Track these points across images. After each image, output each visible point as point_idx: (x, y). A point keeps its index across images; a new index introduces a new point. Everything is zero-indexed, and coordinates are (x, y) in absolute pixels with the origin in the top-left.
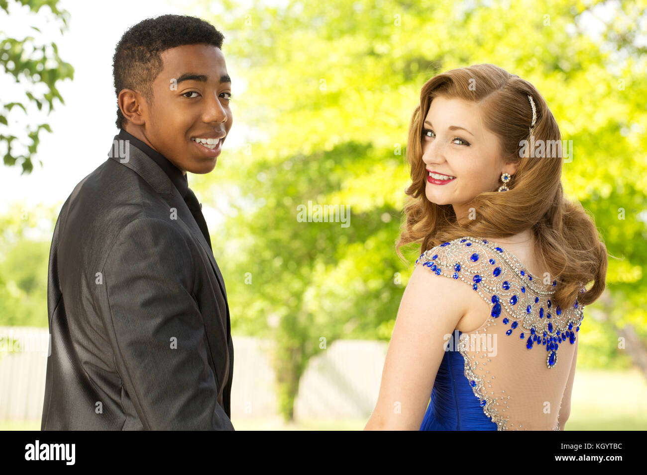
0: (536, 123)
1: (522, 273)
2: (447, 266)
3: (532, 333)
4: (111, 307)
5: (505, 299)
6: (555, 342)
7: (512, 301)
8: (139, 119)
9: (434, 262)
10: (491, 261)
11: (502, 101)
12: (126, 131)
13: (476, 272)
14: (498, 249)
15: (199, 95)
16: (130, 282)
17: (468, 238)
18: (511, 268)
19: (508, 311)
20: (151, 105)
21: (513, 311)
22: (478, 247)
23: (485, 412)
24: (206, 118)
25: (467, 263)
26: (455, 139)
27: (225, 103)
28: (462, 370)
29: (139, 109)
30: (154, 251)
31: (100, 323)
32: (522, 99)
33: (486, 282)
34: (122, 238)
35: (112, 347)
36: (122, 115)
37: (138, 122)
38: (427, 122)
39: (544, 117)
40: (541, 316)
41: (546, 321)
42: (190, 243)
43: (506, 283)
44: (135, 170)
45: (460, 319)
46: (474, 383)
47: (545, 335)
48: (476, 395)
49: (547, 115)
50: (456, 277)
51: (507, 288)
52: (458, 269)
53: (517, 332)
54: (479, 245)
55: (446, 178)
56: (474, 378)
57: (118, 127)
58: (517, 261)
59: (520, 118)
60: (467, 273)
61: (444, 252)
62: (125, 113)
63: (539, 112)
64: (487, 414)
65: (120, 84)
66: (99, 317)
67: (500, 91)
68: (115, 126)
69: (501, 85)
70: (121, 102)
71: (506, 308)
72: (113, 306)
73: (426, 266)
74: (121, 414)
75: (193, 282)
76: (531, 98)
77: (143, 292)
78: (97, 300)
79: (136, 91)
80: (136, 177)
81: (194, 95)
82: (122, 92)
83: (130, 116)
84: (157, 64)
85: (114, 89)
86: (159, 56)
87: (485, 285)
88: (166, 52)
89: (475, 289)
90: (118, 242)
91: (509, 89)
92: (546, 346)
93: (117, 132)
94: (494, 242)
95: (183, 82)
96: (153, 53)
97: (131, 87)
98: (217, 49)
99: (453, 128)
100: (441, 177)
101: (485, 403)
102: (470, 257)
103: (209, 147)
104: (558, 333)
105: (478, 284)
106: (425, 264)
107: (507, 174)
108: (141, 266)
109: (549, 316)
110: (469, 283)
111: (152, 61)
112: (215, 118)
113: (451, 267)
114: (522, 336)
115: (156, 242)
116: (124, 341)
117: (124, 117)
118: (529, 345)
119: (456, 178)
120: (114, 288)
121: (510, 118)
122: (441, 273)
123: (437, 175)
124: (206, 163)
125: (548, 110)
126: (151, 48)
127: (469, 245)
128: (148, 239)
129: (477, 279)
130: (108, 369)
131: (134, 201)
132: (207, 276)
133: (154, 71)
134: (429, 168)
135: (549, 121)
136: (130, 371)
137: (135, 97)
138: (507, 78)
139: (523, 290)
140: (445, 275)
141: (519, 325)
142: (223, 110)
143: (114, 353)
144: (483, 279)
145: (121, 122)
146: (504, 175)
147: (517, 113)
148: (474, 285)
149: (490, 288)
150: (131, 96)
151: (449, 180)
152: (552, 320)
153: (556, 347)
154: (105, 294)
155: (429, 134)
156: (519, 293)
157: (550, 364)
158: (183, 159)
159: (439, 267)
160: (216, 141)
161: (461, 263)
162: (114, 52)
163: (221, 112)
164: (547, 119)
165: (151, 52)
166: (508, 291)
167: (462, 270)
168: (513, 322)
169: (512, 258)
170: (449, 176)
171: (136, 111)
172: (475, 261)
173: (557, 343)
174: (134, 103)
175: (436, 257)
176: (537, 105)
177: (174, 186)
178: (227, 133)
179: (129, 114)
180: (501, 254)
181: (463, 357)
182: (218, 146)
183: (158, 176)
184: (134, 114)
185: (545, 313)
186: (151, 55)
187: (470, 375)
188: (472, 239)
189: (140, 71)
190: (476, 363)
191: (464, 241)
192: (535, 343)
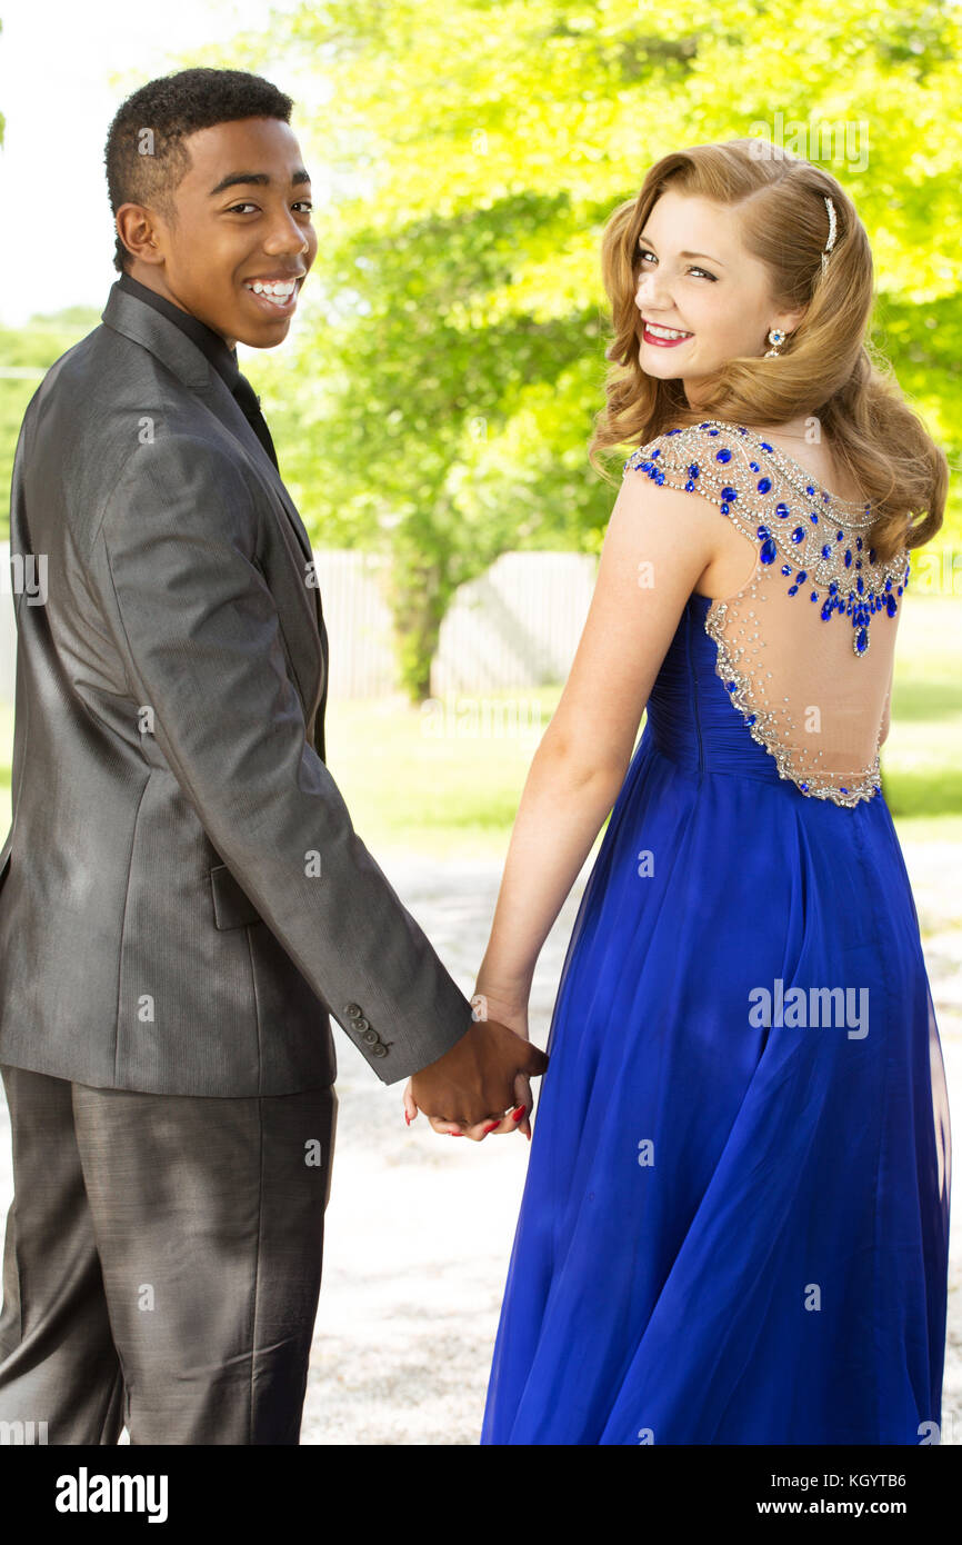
0: (835, 245)
1: (810, 490)
2: (675, 468)
3: (831, 593)
4: (117, 591)
5: (782, 534)
6: (866, 611)
7: (795, 537)
8: (154, 254)
9: (654, 462)
10: (752, 465)
11: (777, 204)
12: (129, 276)
13: (726, 482)
14: (765, 446)
15: (258, 209)
16: (148, 546)
17: (713, 422)
18: (790, 483)
19: (789, 552)
20: (175, 229)
21: (797, 554)
22: (731, 439)
23: (753, 736)
24: (271, 247)
25: (708, 463)
26: (692, 270)
27: (303, 221)
28: (714, 664)
29: (154, 237)
30: (189, 491)
31: (98, 616)
32: (813, 202)
33: (744, 502)
34: (130, 472)
35: (123, 658)
36: (125, 248)
37: (153, 260)
38: (644, 240)
39: (851, 234)
40: (848, 563)
41: (854, 574)
42: (247, 472)
43: (781, 506)
44: (147, 346)
45: (703, 567)
46: (732, 686)
47: (851, 597)
48: (736, 706)
49: (858, 232)
50: (689, 488)
51: (785, 515)
52: (694, 472)
53: (805, 590)
54: (732, 437)
55: (674, 335)
56: (733, 677)
57: (118, 269)
58: (801, 472)
59: (807, 237)
60: (710, 482)
61: (670, 444)
62: (129, 245)
63: (842, 227)
64: (757, 740)
65: (120, 194)
66: (96, 605)
67: (774, 187)
68: (113, 267)
69: (776, 177)
70: (122, 226)
71: (785, 547)
72: (120, 589)
73: (640, 470)
74: (143, 765)
75: (255, 538)
76: (829, 203)
77: (173, 562)
78: (93, 579)
79: (146, 206)
80: (148, 359)
81: (247, 209)
82: (121, 210)
83: (138, 250)
84: (180, 158)
85: (109, 203)
86: (182, 145)
87: (744, 507)
88: (194, 137)
89: (726, 513)
90: (124, 480)
91: (790, 185)
92: (851, 616)
93: (117, 276)
94: (759, 435)
95: (229, 189)
96: (172, 139)
97: (136, 200)
98: (283, 124)
99: (687, 255)
100: (666, 334)
101: (753, 719)
102: (715, 453)
103: (276, 300)
104: (870, 597)
105: (730, 504)
106: (639, 467)
107: (779, 332)
108: (164, 520)
109: (859, 566)
110: (714, 501)
111: (171, 153)
112: (286, 248)
113: (682, 471)
114: (814, 597)
115: (189, 474)
116: (141, 648)
117: (128, 252)
118: (825, 616)
119: (693, 335)
120: (121, 556)
121: (788, 235)
122: (665, 482)
123: (659, 329)
124: (270, 329)
125: (858, 224)
126: (168, 131)
127: (714, 434)
128: (175, 470)
129: (728, 495)
130: (115, 691)
131: (148, 404)
132: (279, 529)
133: (175, 171)
134: (645, 316)
135: (859, 240)
136: (155, 698)
137: (145, 217)
138: (789, 166)
139: (814, 518)
140: (672, 484)
141: (809, 578)
142: (301, 233)
143: (125, 667)
144: (739, 496)
145: (123, 259)
146: (774, 332)
147: (804, 227)
148: (724, 505)
149: (754, 513)
150: (138, 216)
151: (680, 340)
152: (863, 573)
153: (868, 619)
154: (107, 567)
155: (649, 257)
156: (806, 524)
157: (859, 650)
158: (229, 321)
159: (662, 471)
160: (289, 287)
161: (700, 464)
162: (105, 140)
163: (297, 237)
164: (856, 238)
165: (167, 137)
166: (786, 519)
167: (701, 476)
168: (797, 573)
169: (790, 464)
170: (679, 331)
171: (147, 240)
172: (724, 462)
173: (869, 613)
174: (143, 226)
175: (657, 453)
176: (839, 215)
177: (214, 370)
178: (308, 269)
179: (136, 246)
180: (769, 455)
181: (715, 644)
182: (291, 296)
183: (187, 356)
184: (145, 246)
185: (854, 560)
186: (169, 143)
187: (725, 672)
188: (719, 424)
189: (151, 173)
190: (739, 653)
191: (705, 426)
192: (834, 613)
